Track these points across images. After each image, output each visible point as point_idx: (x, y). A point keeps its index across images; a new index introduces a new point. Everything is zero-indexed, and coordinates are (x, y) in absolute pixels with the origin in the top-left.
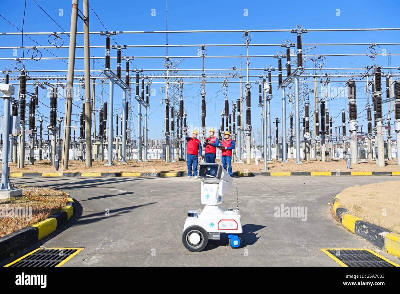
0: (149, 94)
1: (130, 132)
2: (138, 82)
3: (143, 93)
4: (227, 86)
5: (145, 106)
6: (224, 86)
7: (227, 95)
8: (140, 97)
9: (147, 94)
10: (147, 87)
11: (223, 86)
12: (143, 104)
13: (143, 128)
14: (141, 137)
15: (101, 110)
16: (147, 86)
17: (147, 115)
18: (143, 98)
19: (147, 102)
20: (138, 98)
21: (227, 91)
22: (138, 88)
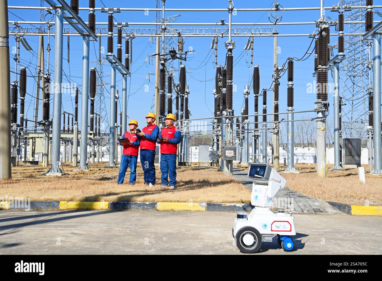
0: (130, 54)
1: (99, 119)
2: (111, 30)
3: (120, 51)
4: (252, 49)
5: (123, 74)
6: (248, 48)
7: (252, 63)
8: (114, 56)
9: (127, 55)
10: (127, 42)
11: (246, 49)
12: (119, 70)
13: (120, 113)
14: (117, 127)
15: (46, 76)
16: (126, 40)
17: (126, 90)
18: (120, 59)
19: (127, 68)
20: (111, 58)
21: (252, 56)
22: (110, 40)
